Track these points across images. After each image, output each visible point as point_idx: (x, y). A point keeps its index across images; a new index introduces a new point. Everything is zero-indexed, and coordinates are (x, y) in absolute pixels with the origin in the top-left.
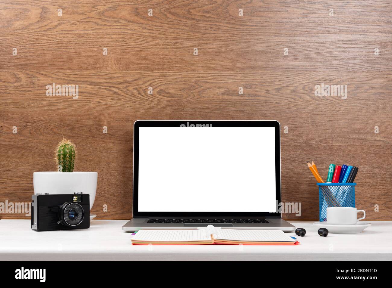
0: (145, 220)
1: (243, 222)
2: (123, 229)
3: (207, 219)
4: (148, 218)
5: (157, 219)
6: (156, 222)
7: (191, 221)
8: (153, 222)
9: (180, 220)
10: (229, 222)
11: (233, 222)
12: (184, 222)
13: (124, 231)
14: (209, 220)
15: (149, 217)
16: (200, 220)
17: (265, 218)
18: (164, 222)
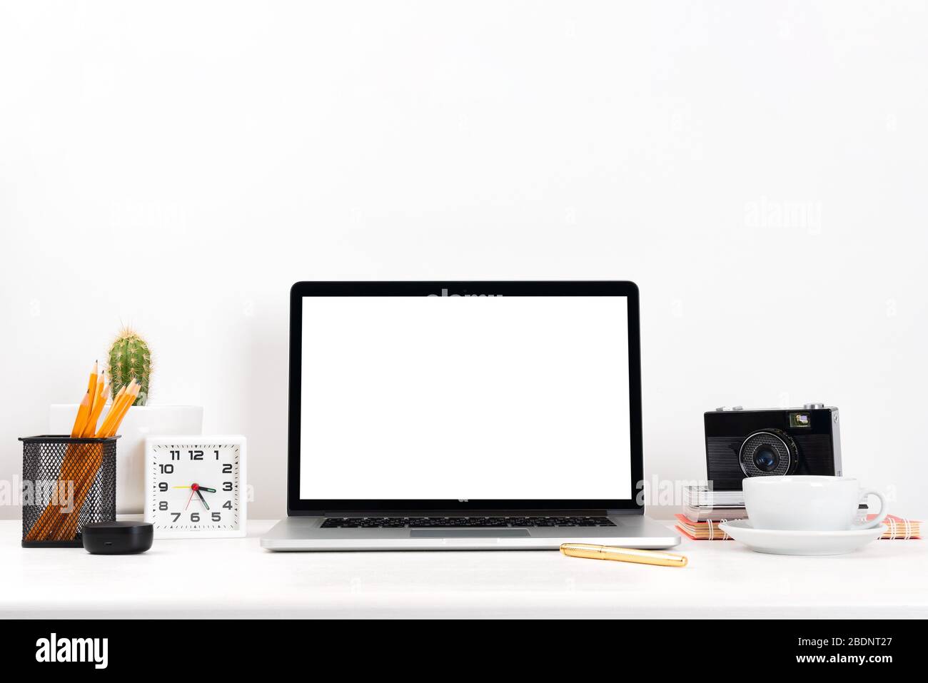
0: (316, 520)
1: (553, 525)
2: (261, 545)
3: (467, 518)
4: (323, 515)
5: (345, 519)
6: (343, 527)
7: (428, 522)
8: (336, 527)
9: (400, 520)
10: (520, 525)
11: (529, 526)
12: (410, 526)
13: (263, 549)
14: (470, 518)
15: (326, 514)
16: (450, 519)
17: (607, 515)
18: (363, 527)
